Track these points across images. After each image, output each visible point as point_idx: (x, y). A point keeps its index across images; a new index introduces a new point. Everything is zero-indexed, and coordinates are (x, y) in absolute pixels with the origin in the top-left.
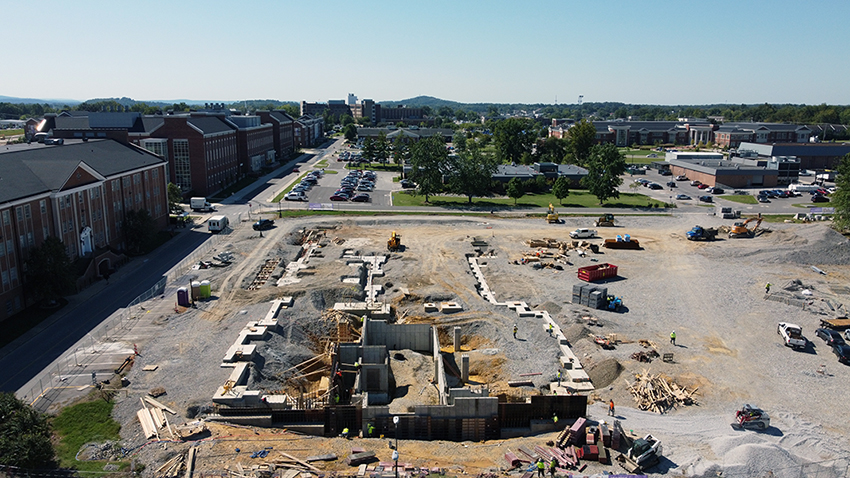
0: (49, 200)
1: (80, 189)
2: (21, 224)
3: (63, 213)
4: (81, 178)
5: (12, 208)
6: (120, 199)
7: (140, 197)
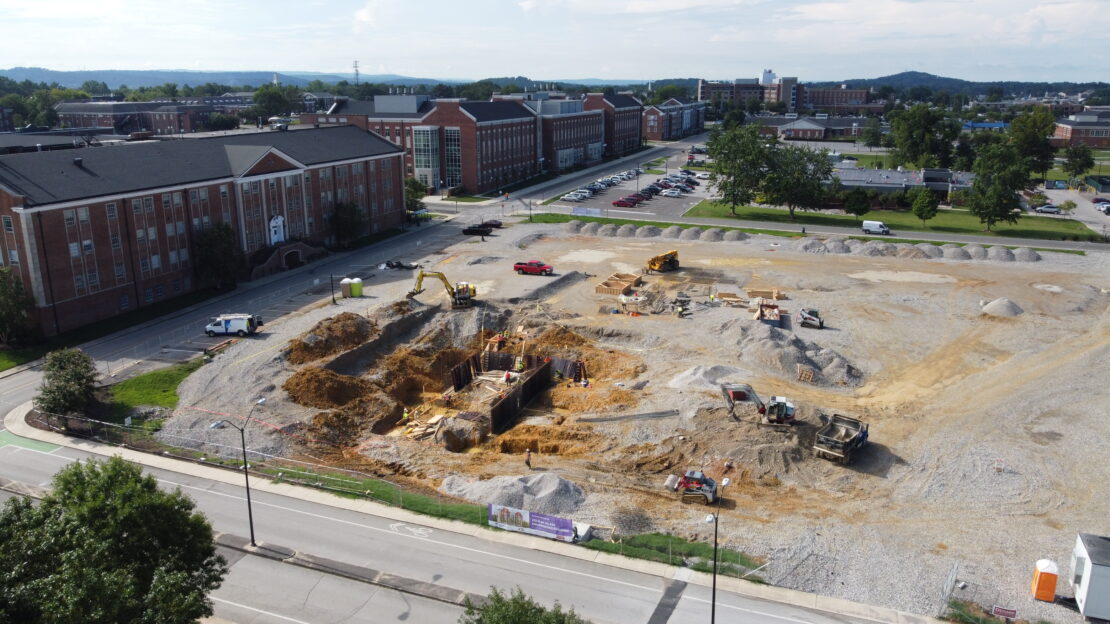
0: (232, 186)
1: (271, 177)
2: (195, 207)
3: (247, 202)
4: (273, 164)
5: (185, 191)
6: (330, 190)
7: (361, 188)
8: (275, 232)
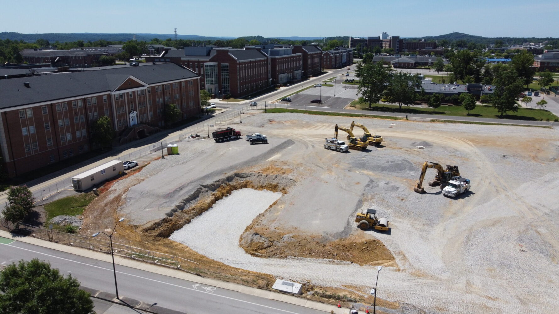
0: (109, 96)
1: (130, 91)
2: (90, 108)
3: (117, 103)
4: (130, 84)
5: (84, 99)
6: (161, 97)
7: (178, 96)
8: (133, 119)
